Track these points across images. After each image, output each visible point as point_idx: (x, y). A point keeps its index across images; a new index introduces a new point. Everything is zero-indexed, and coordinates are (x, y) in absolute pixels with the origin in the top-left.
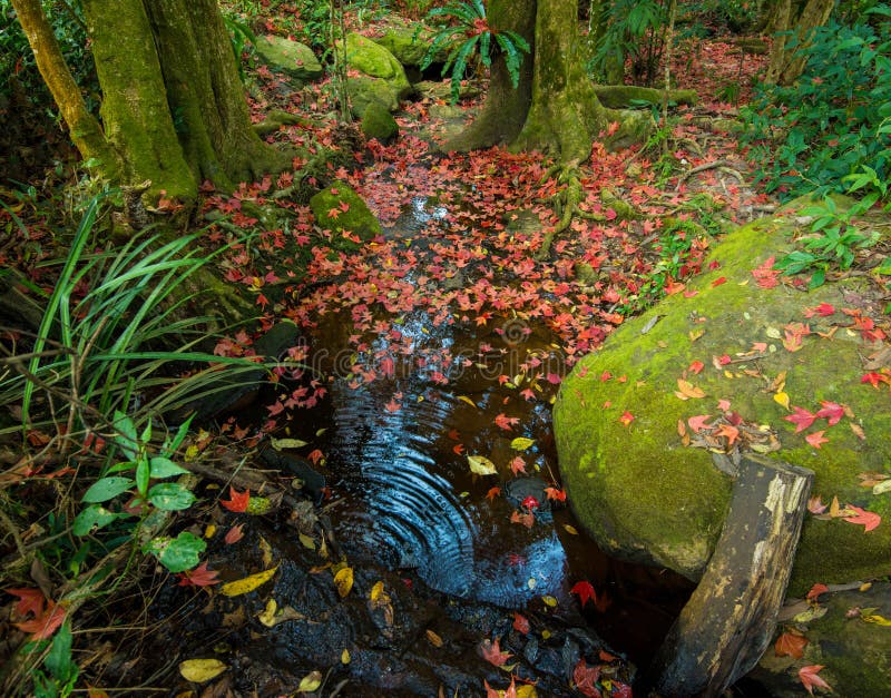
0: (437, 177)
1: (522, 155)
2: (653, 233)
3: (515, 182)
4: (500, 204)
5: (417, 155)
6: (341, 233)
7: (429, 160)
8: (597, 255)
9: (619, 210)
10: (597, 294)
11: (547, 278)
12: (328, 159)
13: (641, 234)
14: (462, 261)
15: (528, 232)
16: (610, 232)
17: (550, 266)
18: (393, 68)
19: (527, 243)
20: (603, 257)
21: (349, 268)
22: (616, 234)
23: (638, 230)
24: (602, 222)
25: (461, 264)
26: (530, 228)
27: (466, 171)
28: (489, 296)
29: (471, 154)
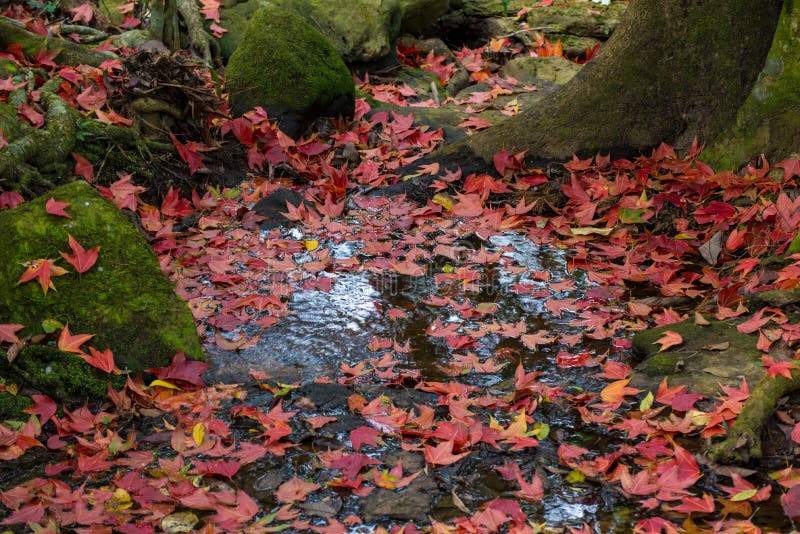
0: (444, 225)
1: (751, 174)
3: (710, 249)
4: (640, 307)
5: (394, 165)
6: (55, 336)
7: (429, 178)
11: (737, 516)
12: (80, 146)
14: (448, 446)
15: (707, 386)
17: (756, 482)
19: (697, 417)
21: (55, 442)
25: (442, 455)
26: (716, 373)
27: (548, 213)
29: (576, 164)
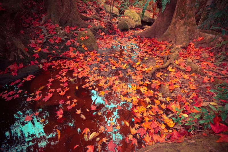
1: (161, 42)
2: (208, 83)
3: (155, 49)
4: (145, 54)
6: (82, 45)
7: (130, 37)
8: (175, 84)
9: (193, 68)
10: (166, 103)
11: (145, 86)
13: (201, 82)
15: (148, 65)
16: (185, 76)
17: (149, 81)
18: (138, 19)
19: (146, 69)
20: (177, 86)
22: (189, 78)
23: (200, 80)
24: (183, 71)
25: (114, 68)
26: (150, 64)
27: (140, 42)
28: (114, 84)
29: (145, 38)
